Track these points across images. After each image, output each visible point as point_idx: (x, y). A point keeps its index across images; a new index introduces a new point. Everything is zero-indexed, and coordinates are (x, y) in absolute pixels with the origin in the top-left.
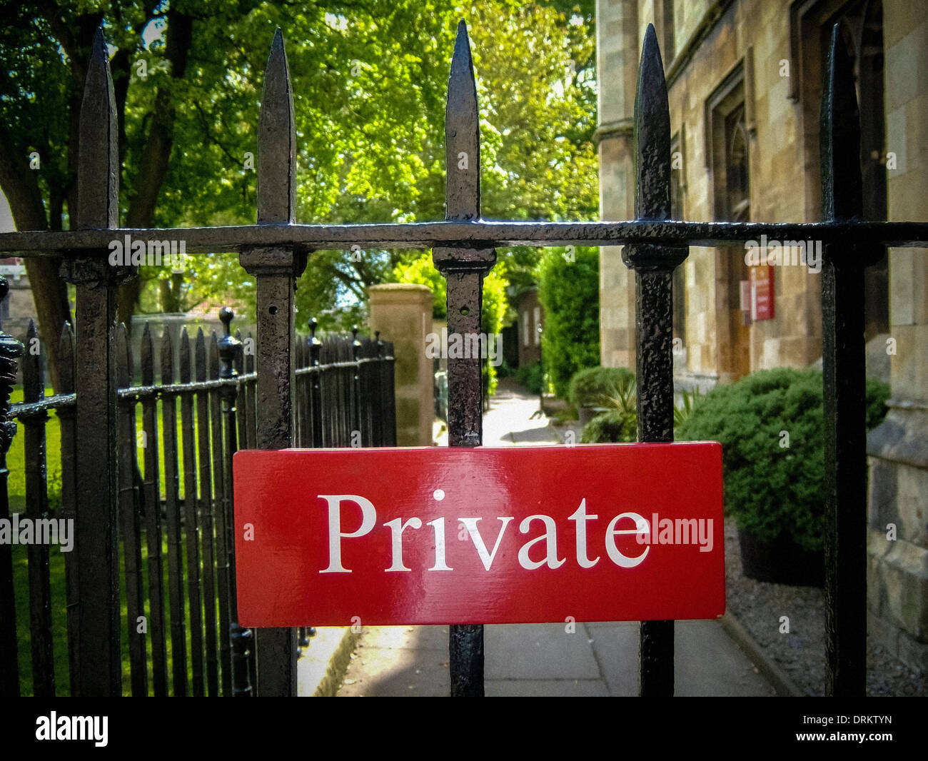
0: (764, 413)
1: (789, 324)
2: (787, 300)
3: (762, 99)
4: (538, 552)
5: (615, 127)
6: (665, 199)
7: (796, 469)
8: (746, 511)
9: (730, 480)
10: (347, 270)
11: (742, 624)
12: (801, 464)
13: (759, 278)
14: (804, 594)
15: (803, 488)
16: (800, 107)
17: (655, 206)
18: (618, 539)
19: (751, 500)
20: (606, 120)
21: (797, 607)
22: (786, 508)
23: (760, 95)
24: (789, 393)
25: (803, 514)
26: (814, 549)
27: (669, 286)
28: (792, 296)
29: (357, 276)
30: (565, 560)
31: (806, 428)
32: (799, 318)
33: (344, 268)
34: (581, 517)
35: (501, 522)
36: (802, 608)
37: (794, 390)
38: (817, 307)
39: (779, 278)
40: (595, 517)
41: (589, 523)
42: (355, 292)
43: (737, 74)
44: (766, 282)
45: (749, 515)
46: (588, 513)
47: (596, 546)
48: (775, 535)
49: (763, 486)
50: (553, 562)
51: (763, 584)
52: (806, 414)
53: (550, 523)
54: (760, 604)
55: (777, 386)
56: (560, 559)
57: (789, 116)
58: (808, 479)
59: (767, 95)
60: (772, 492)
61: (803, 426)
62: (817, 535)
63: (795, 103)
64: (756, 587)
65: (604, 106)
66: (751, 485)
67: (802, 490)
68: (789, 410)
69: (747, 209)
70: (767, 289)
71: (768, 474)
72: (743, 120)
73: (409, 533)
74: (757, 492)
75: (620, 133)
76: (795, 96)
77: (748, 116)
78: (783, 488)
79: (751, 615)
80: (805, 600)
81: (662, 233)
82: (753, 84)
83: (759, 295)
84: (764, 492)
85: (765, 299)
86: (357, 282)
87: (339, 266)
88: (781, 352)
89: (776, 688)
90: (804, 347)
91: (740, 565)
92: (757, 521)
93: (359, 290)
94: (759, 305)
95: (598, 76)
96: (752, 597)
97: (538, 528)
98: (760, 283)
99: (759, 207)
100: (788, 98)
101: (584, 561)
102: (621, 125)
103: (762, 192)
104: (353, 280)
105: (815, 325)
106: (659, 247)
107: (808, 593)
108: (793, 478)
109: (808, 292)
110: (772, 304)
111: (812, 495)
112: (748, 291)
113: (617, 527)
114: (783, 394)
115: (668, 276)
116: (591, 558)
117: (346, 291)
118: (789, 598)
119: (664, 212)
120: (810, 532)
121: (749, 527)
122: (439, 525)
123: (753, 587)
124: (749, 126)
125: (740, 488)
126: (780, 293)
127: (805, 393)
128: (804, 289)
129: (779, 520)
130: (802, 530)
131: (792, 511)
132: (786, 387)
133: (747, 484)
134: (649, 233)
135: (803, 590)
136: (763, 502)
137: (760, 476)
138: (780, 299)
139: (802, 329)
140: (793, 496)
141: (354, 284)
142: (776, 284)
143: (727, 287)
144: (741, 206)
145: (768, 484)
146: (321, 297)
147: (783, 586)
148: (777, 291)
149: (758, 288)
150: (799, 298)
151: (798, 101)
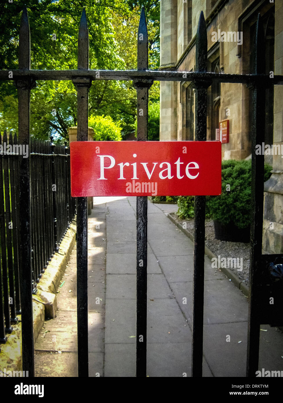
0: (225, 176)
1: (234, 145)
2: (234, 135)
3: (226, 56)
4: (165, 174)
5: (167, 66)
6: (205, 66)
7: (237, 197)
8: (217, 213)
9: (211, 201)
10: (56, 124)
11: (215, 255)
12: (239, 195)
13: (223, 127)
14: (238, 245)
15: (239, 204)
16: (241, 59)
17: (202, 68)
18: (189, 170)
19: (219, 209)
20: (163, 63)
21: (235, 249)
22: (232, 212)
23: (225, 54)
24: (235, 168)
25: (239, 214)
26: (242, 227)
27: (206, 93)
28: (236, 134)
29: (60, 126)
30: (173, 176)
31: (241, 181)
32: (238, 142)
33: (54, 123)
34: (178, 163)
35: (154, 164)
36: (237, 249)
37: (237, 167)
38: (245, 138)
39: (231, 127)
40: (183, 163)
41: (181, 165)
42: (59, 133)
43: (217, 45)
44: (226, 128)
45: (218, 215)
46: (181, 162)
47: (183, 172)
48: (228, 222)
49: (223, 203)
50: (170, 177)
51: (223, 241)
52: (240, 176)
53: (169, 165)
54: (222, 248)
55: (230, 166)
56: (172, 176)
57: (237, 63)
58: (241, 201)
59: (228, 54)
60: (227, 206)
61: (240, 180)
62: (243, 222)
63: (239, 58)
64: (220, 243)
65: (163, 58)
66: (219, 203)
67: (238, 204)
68: (235, 175)
69: (220, 99)
70: (226, 131)
71: (226, 199)
72: (219, 64)
73: (125, 167)
74: (221, 206)
75: (169, 69)
76: (239, 55)
77: (221, 63)
78: (231, 204)
79: (218, 252)
80: (239, 247)
81: (205, 76)
82: (223, 50)
83: (223, 134)
84: (224, 206)
85: (225, 135)
86: (60, 129)
87: (53, 122)
88: (231, 156)
89: (227, 276)
90: (240, 153)
91: (214, 235)
92: (221, 217)
93: (61, 132)
94: (223, 137)
95: (161, 45)
96: (219, 246)
97: (165, 166)
98: (223, 129)
99: (224, 99)
100: (237, 55)
101: (179, 177)
102: (169, 66)
103: (225, 93)
104: (59, 128)
105: (245, 145)
106: (204, 81)
107: (240, 244)
108: (236, 200)
109: (242, 132)
110: (228, 137)
111: (242, 206)
112: (219, 133)
113: (189, 166)
114: (232, 169)
115: (206, 90)
116: (181, 176)
117: (56, 132)
118: (233, 246)
119: (205, 70)
120: (241, 221)
121: (218, 219)
122: (135, 165)
123: (219, 243)
124: (221, 67)
125: (215, 204)
126: (231, 133)
127: (241, 169)
128: (241, 131)
129: (230, 216)
130: (238, 220)
131: (234, 213)
132: (234, 166)
133: (218, 203)
134: (201, 76)
135: (238, 243)
136: (223, 209)
137: (223, 199)
138: (231, 135)
139: (240, 147)
140: (235, 207)
141: (59, 130)
142: (230, 129)
143: (210, 131)
144: (217, 99)
145: (226, 203)
146: (45, 134)
147: (230, 242)
148: (230, 133)
149: (223, 131)
150: (238, 134)
151: (241, 57)
